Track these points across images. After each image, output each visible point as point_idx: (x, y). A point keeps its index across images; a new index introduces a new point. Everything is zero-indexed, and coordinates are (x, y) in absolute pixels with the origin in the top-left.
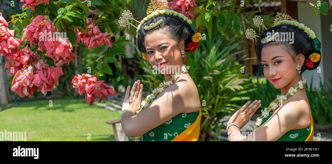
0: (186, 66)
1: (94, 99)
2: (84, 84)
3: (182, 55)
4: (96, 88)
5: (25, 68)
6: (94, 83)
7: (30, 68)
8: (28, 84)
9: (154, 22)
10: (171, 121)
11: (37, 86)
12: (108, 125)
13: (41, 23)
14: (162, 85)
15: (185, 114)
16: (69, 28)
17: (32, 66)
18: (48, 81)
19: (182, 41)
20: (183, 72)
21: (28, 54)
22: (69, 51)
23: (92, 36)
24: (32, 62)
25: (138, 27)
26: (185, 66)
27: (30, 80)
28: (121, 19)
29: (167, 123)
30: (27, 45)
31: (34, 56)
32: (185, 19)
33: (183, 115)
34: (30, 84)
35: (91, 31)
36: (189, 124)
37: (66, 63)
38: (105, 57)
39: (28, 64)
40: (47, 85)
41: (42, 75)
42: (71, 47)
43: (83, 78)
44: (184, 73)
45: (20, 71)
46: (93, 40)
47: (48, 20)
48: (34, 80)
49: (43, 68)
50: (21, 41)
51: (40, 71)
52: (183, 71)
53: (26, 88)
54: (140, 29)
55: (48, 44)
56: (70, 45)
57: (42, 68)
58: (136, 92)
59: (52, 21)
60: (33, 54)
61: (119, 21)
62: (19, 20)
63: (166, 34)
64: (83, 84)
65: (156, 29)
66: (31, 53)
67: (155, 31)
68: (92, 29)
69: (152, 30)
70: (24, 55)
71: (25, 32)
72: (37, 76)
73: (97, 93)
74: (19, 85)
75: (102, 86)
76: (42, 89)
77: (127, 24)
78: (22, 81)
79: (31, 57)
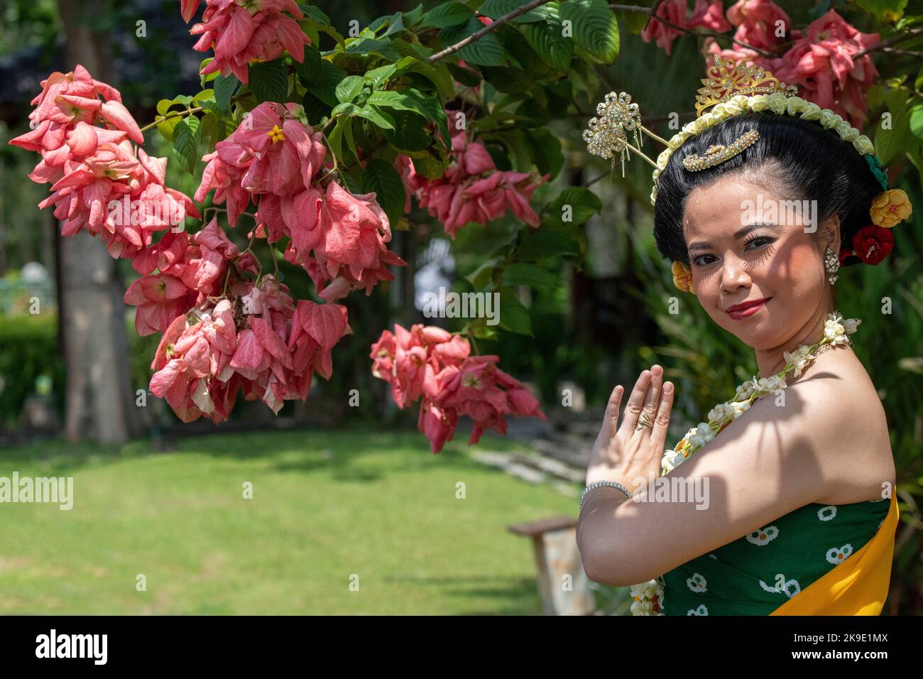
0: (845, 318)
1: (452, 428)
2: (418, 362)
3: (827, 274)
4: (466, 384)
5: (202, 308)
6: (457, 361)
7: (223, 306)
8: (214, 369)
9: (723, 143)
10: (775, 535)
11: (250, 376)
12: (514, 539)
13: (271, 133)
14: (746, 391)
15: (830, 508)
16: (375, 156)
17: (231, 299)
18: (289, 360)
19: (830, 220)
20: (829, 342)
21: (215, 254)
22: (377, 244)
23: (462, 184)
24: (231, 283)
25: (659, 159)
26: (840, 318)
27: (220, 352)
28: (594, 124)
29: (758, 542)
30: (215, 219)
31: (240, 261)
32: (848, 135)
33: (822, 510)
34: (221, 369)
35: (457, 161)
36: (846, 551)
37: (358, 290)
38: (504, 263)
39: (217, 292)
40: (288, 373)
41: (267, 333)
42: (385, 228)
43: (417, 341)
44: (834, 348)
45: (183, 316)
46: (465, 197)
47: (302, 120)
48: (237, 353)
49: (272, 310)
50: (191, 201)
51: (259, 319)
52: (832, 337)
53: (204, 384)
54: (667, 166)
55: (297, 213)
56: (383, 221)
57: (269, 309)
58: (643, 413)
59: (315, 126)
60: (235, 253)
61: (587, 135)
62: (187, 120)
63: (769, 190)
64: (416, 366)
65: (731, 168)
66: (227, 248)
67: (725, 176)
68: (460, 155)
69: (713, 171)
70: (200, 257)
71: (211, 167)
72: (249, 337)
73: (468, 405)
74: (181, 374)
75: (487, 375)
76: (265, 391)
77: (615, 145)
78: (190, 357)
79: (227, 264)
